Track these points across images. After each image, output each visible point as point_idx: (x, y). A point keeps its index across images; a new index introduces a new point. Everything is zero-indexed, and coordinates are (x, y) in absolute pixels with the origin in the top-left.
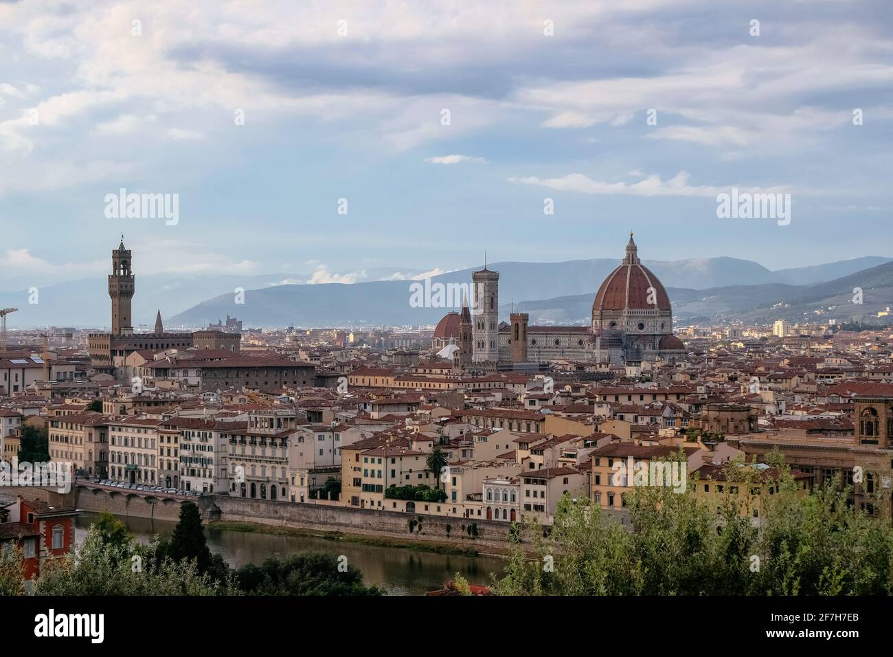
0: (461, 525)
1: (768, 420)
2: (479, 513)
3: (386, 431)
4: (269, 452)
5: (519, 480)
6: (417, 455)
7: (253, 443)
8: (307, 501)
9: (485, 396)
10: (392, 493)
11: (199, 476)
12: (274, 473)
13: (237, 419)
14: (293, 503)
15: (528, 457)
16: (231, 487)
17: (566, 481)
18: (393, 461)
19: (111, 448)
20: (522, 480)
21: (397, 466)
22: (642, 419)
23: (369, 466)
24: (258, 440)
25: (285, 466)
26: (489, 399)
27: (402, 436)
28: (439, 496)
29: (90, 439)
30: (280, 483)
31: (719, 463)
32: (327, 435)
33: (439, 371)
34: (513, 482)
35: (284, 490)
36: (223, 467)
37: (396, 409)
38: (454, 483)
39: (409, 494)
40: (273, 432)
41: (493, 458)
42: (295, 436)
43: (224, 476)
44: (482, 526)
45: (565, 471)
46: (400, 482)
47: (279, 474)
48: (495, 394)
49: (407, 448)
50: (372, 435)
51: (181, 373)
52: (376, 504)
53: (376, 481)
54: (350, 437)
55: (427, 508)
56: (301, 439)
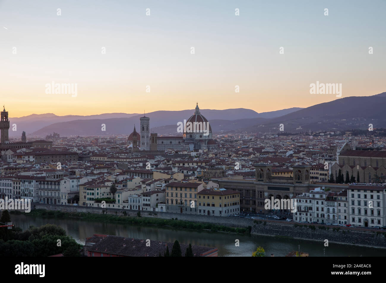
0: (121, 211)
1: (233, 172)
2: (127, 207)
3: (96, 179)
4: (53, 187)
5: (141, 195)
6: (107, 187)
7: (48, 184)
8: (67, 204)
9: (136, 164)
10: (97, 201)
11: (28, 196)
12: (55, 194)
13: (43, 175)
14: (62, 206)
15: (146, 187)
16: (40, 200)
17: (157, 195)
18: (98, 189)
20: (142, 195)
21: (99, 191)
22: (190, 172)
23: (89, 191)
24: (49, 183)
25: (59, 192)
26: (138, 165)
27: (102, 180)
28: (114, 202)
30: (58, 198)
31: (209, 188)
32: (75, 180)
33: (124, 155)
34: (139, 196)
35: (59, 200)
36: (37, 193)
37: (103, 170)
38: (119, 197)
40: (55, 180)
41: (134, 187)
42: (63, 181)
43: (37, 196)
44: (128, 212)
45: (158, 192)
46: (100, 197)
47: (57, 195)
48: (140, 163)
49: (103, 185)
50: (92, 180)
51: (27, 157)
52: (92, 205)
53: (92, 197)
54: (84, 181)
55: (109, 206)
56: (65, 182)
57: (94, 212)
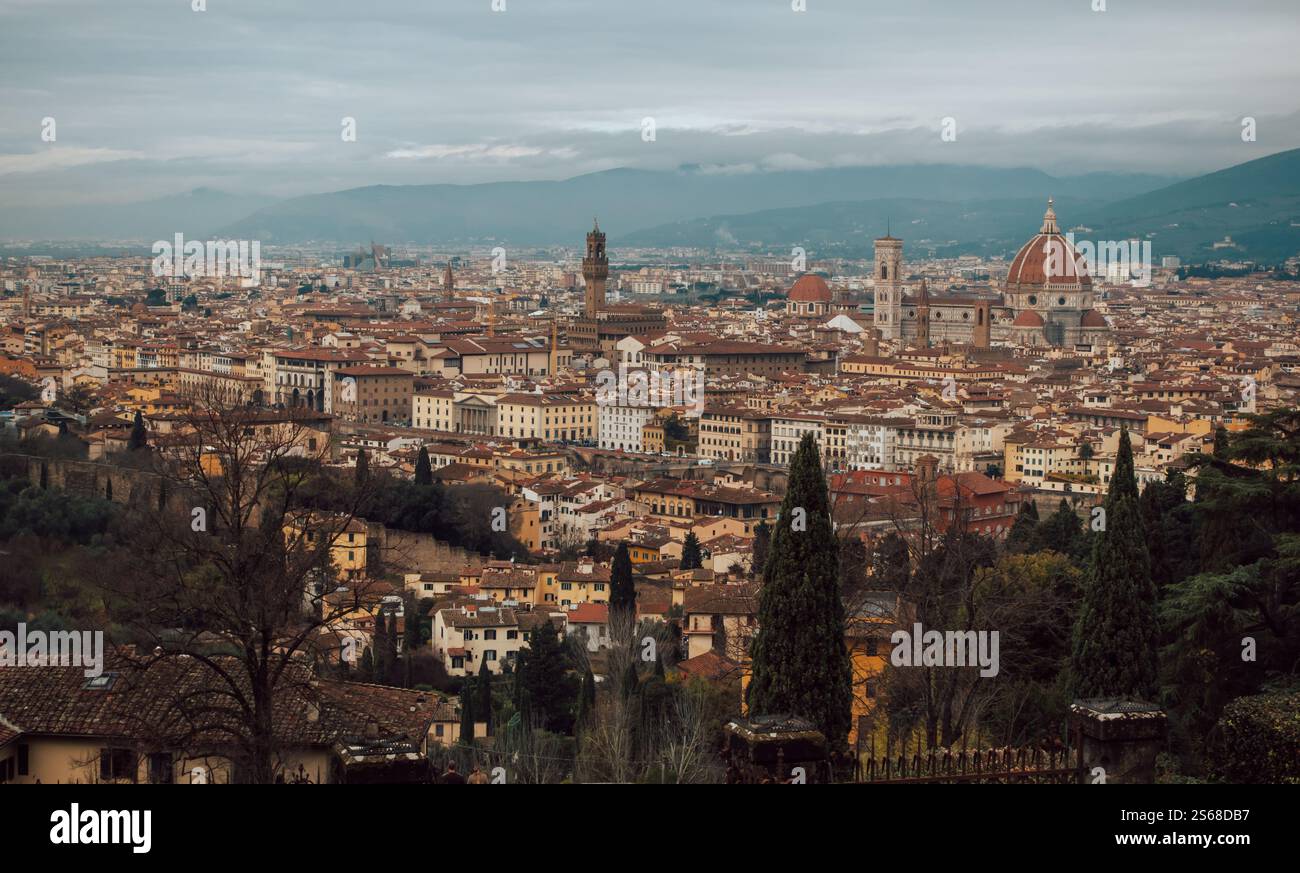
4: (935, 443)
6: (1064, 448)
7: (921, 436)
10: (1050, 478)
11: (867, 461)
18: (1049, 452)
19: (773, 438)
21: (1051, 456)
23: (1031, 456)
24: (926, 434)
25: (953, 455)
27: (1045, 432)
28: (1092, 480)
29: (750, 431)
32: (977, 430)
33: (926, 359)
36: (891, 455)
38: (1107, 470)
39: (1068, 479)
40: (940, 427)
42: (960, 431)
43: (891, 462)
46: (1054, 468)
47: (945, 461)
49: (1054, 442)
51: (687, 360)
52: (1036, 485)
53: (1037, 467)
54: (999, 431)
55: (1082, 488)
56: (964, 434)
57: (1051, 500)
